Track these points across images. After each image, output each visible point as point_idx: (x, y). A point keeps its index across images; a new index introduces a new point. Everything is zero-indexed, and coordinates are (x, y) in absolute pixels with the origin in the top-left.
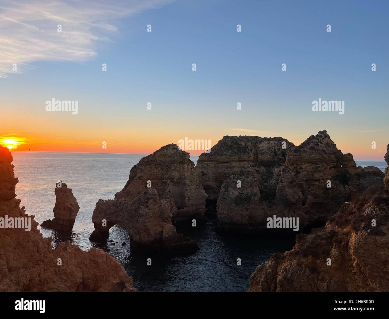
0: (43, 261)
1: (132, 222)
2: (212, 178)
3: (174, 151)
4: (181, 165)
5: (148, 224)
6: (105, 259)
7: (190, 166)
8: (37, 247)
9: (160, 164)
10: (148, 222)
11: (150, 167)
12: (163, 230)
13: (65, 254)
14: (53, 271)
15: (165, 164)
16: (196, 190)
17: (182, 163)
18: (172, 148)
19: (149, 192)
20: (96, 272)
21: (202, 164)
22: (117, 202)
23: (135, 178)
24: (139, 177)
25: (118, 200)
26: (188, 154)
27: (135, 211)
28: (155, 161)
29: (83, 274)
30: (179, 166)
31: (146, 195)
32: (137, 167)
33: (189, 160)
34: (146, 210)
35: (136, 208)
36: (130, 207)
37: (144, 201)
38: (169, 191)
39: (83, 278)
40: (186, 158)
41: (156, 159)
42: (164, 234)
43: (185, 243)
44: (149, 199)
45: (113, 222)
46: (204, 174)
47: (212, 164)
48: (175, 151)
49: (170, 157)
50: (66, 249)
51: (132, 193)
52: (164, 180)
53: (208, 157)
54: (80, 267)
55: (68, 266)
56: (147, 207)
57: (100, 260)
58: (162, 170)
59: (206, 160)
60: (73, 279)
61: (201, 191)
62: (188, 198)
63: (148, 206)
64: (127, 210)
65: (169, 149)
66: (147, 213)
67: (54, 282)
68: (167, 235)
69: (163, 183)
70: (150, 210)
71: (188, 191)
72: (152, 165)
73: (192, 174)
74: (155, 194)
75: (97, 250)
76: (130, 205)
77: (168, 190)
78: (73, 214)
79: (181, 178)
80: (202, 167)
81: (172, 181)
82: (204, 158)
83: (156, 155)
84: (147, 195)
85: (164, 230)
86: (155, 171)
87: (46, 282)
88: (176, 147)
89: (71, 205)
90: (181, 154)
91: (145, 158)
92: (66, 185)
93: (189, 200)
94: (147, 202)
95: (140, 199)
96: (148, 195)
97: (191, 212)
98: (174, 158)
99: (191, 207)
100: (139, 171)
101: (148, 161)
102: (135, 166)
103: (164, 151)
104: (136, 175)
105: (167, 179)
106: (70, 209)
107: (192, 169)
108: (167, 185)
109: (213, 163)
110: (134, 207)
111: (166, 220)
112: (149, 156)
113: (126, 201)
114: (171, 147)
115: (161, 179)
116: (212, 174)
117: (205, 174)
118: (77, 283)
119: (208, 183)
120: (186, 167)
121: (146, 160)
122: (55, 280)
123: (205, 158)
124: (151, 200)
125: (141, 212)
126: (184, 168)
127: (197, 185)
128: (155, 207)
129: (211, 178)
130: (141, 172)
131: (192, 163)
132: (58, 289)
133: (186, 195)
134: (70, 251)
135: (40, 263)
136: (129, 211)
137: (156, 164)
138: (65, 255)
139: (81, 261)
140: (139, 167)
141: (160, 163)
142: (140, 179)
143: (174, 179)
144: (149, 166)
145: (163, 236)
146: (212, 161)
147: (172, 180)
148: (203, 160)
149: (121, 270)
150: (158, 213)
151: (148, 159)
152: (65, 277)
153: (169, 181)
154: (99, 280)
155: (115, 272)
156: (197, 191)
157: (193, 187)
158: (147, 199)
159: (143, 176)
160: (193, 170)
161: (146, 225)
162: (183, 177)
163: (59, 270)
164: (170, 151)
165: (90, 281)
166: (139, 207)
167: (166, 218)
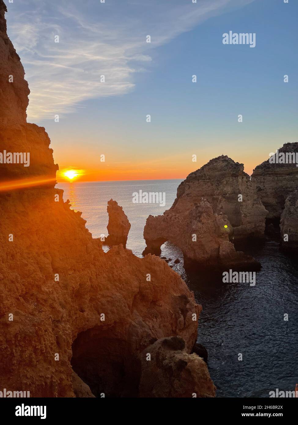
0: (94, 264)
1: (184, 237)
2: (271, 194)
3: (225, 164)
4: (233, 178)
5: (202, 239)
6: (162, 267)
7: (245, 179)
8: (85, 246)
9: (209, 179)
10: (202, 238)
11: (199, 183)
12: (219, 247)
13: (118, 259)
14: (106, 276)
15: (215, 179)
16: (253, 205)
17: (235, 176)
18: (222, 161)
19: (201, 205)
20: (154, 282)
21: (257, 178)
22: (167, 218)
23: (183, 195)
24: (187, 194)
25: (168, 216)
26: (242, 165)
27: (188, 226)
28: (204, 176)
29: (140, 283)
30: (231, 180)
31: (197, 209)
32: (184, 184)
33: (244, 173)
34: (199, 224)
35: (188, 223)
36: (181, 222)
37: (197, 215)
38: (222, 208)
39: (140, 288)
40: (239, 170)
41: (205, 175)
42: (221, 252)
43: (246, 261)
44: (201, 213)
45: (165, 238)
46: (260, 190)
47: (270, 178)
48: (226, 163)
49: (221, 170)
50: (119, 253)
51: (181, 211)
52: (214, 197)
53: (264, 170)
54: (136, 275)
55: (123, 272)
56: (200, 221)
57: (157, 268)
58: (212, 185)
59: (263, 174)
60: (129, 287)
61: (259, 206)
62: (244, 215)
63: (202, 221)
64: (178, 225)
65: (218, 162)
66: (200, 228)
67: (108, 289)
68: (224, 253)
69: (214, 199)
70: (204, 225)
71: (244, 207)
72: (201, 180)
73: (248, 188)
74: (208, 208)
75: (152, 257)
76: (181, 220)
77: (220, 206)
78: (125, 231)
79: (234, 193)
80: (258, 182)
81: (224, 197)
82: (260, 171)
83: (204, 169)
84: (199, 208)
85: (221, 247)
86: (204, 187)
87: (99, 289)
88: (227, 159)
89: (123, 222)
90: (234, 166)
91: (192, 173)
92: (117, 203)
93: (246, 216)
94: (200, 217)
95: (191, 213)
96: (200, 209)
97: (248, 230)
98: (225, 171)
99: (248, 225)
100: (186, 188)
101: (196, 177)
102: (182, 183)
103: (213, 164)
104: (184, 193)
105: (218, 195)
106: (122, 226)
107: (247, 182)
108: (219, 202)
109: (272, 176)
110: (186, 221)
111: (223, 236)
112: (197, 171)
113: (177, 216)
114: (221, 159)
115: (212, 195)
116: (270, 189)
117: (262, 189)
118: (134, 292)
119: (265, 199)
120: (240, 180)
121: (194, 175)
122: (109, 287)
123: (261, 171)
124: (204, 214)
125: (194, 227)
126: (237, 181)
127: (255, 200)
128: (209, 221)
129: (268, 193)
130: (189, 189)
131: (246, 175)
132: (112, 298)
133: (241, 211)
134: (124, 256)
135: (92, 266)
136: (181, 227)
137: (204, 180)
138: (118, 260)
139: (137, 268)
140: (187, 183)
141: (209, 178)
142: (189, 196)
143: (227, 194)
144: (197, 182)
145: (220, 254)
146: (270, 174)
147: (224, 196)
148: (258, 173)
149: (181, 283)
150: (213, 228)
151: (196, 175)
152: (120, 284)
153: (220, 197)
154: (158, 291)
155: (174, 285)
156: (254, 207)
157: (249, 202)
158: (199, 212)
159: (191, 193)
160: (249, 184)
161: (200, 241)
162: (237, 191)
163: (113, 276)
164: (221, 164)
165: (148, 291)
166: (191, 222)
167: (223, 234)
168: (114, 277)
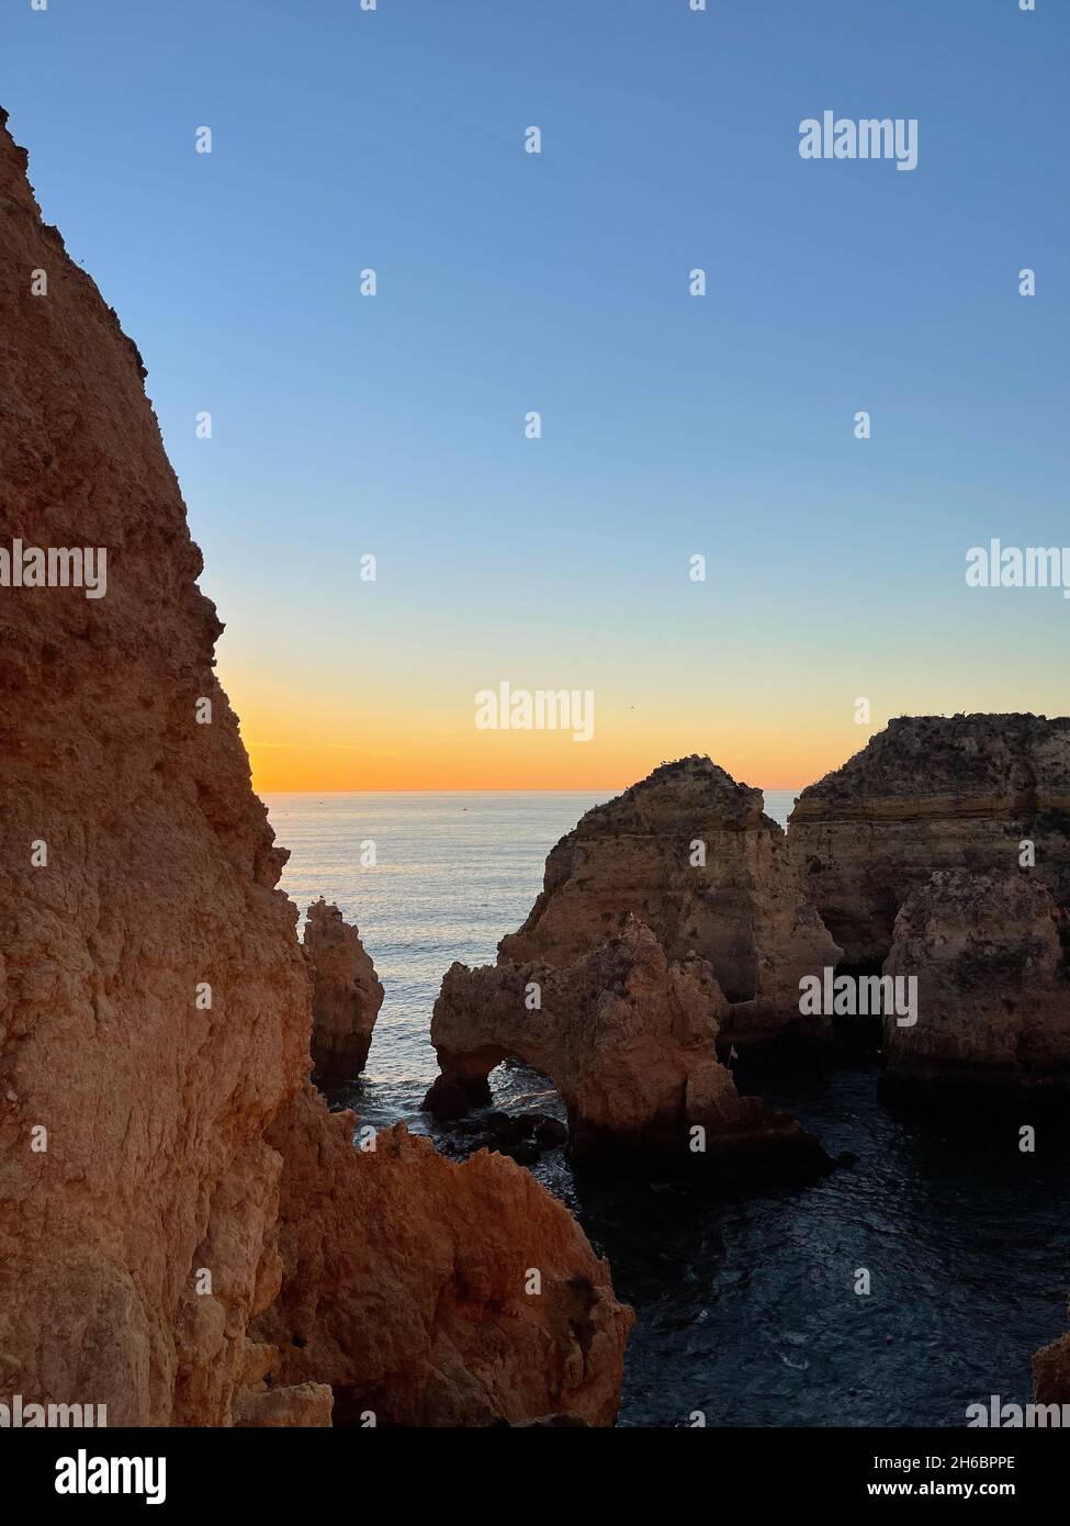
0: (332, 1195)
1: (571, 1047)
2: (853, 881)
3: (703, 784)
4: (730, 834)
5: (629, 1057)
6: (521, 1191)
7: (767, 839)
8: (317, 1147)
9: (652, 832)
10: (630, 1051)
11: (618, 844)
12: (685, 1083)
13: (395, 1171)
14: (362, 1229)
15: (670, 833)
16: (794, 929)
17: (735, 827)
18: (695, 774)
19: (626, 938)
20: (498, 1241)
21: (809, 828)
22: (516, 975)
23: (567, 884)
24: (580, 882)
25: (517, 968)
26: (758, 792)
27: (582, 1008)
28: (634, 821)
29: (456, 1245)
30: (723, 840)
31: (616, 951)
32: (569, 844)
33: (763, 817)
34: (623, 1005)
35: (584, 999)
36: (560, 993)
37: (613, 970)
38: (693, 934)
39: (457, 1261)
40: (749, 810)
41: (638, 816)
42: (690, 1100)
43: (771, 1131)
44: (628, 964)
46: (817, 867)
47: (847, 828)
48: (708, 782)
49: (689, 805)
50: (398, 1154)
51: (556, 939)
52: (669, 893)
53: (831, 802)
54: (444, 1220)
55: (408, 1214)
56: (624, 994)
57: (507, 1198)
58: (662, 852)
59: (825, 813)
60: (427, 1261)
61: (814, 932)
62: (765, 961)
63: (629, 993)
64: (552, 1004)
65: (682, 776)
66: (625, 1018)
67: (367, 1270)
68: (700, 1102)
69: (666, 901)
70: (636, 1006)
71: (766, 934)
72: (624, 836)
73: (778, 870)
74: (650, 948)
75: (493, 1160)
76: (562, 986)
77: (688, 928)
78: (364, 1015)
79: (734, 885)
80: (811, 841)
81: (701, 897)
82: (815, 805)
83: (637, 798)
84: (621, 949)
85: (689, 1083)
86: (635, 858)
87: (342, 1272)
88: (709, 769)
89: (357, 981)
90: (732, 796)
91: (597, 810)
92: (341, 914)
93: (771, 965)
94: (623, 978)
95: (595, 964)
96: (625, 952)
97: (780, 1012)
98: (703, 810)
99: (779, 995)
100: (577, 861)
101: (609, 823)
102: (564, 840)
103: (664, 782)
104: (568, 876)
105: (682, 888)
106: (355, 997)
107: (774, 850)
108: (683, 911)
109: (854, 822)
110: (578, 991)
111: (697, 1046)
112: (612, 803)
113: (548, 971)
114: (691, 768)
115: (661, 887)
116: (849, 865)
117: (824, 866)
118: (441, 1276)
119: (835, 901)
120: (751, 842)
121: (601, 818)
122: (373, 1264)
123: (820, 805)
124: (638, 971)
125: (604, 1013)
126: (743, 847)
127: (799, 911)
128: (654, 995)
129: (847, 880)
130: (586, 862)
131: (771, 824)
132: (382, 1298)
133: (757, 949)
134: (410, 1160)
135: (326, 1201)
136: (560, 1010)
137: (636, 833)
138: (396, 1175)
139: (446, 1198)
140: (579, 844)
141: (651, 828)
142: (585, 887)
143: (709, 887)
144: (613, 842)
145: (688, 1105)
146: (848, 817)
147: (700, 892)
148: (812, 812)
149: (573, 1235)
150: (665, 1018)
151: (608, 815)
152: (403, 1253)
153: (688, 897)
154: (509, 1268)
155: (553, 1241)
156: (798, 933)
157: (781, 917)
158: (622, 963)
159: (592, 878)
160: (779, 855)
161: (623, 1062)
162: (743, 879)
163: (382, 1229)
164: (688, 785)
165: (478, 1270)
166: (594, 995)
167: (697, 1037)
168: (385, 1232)
